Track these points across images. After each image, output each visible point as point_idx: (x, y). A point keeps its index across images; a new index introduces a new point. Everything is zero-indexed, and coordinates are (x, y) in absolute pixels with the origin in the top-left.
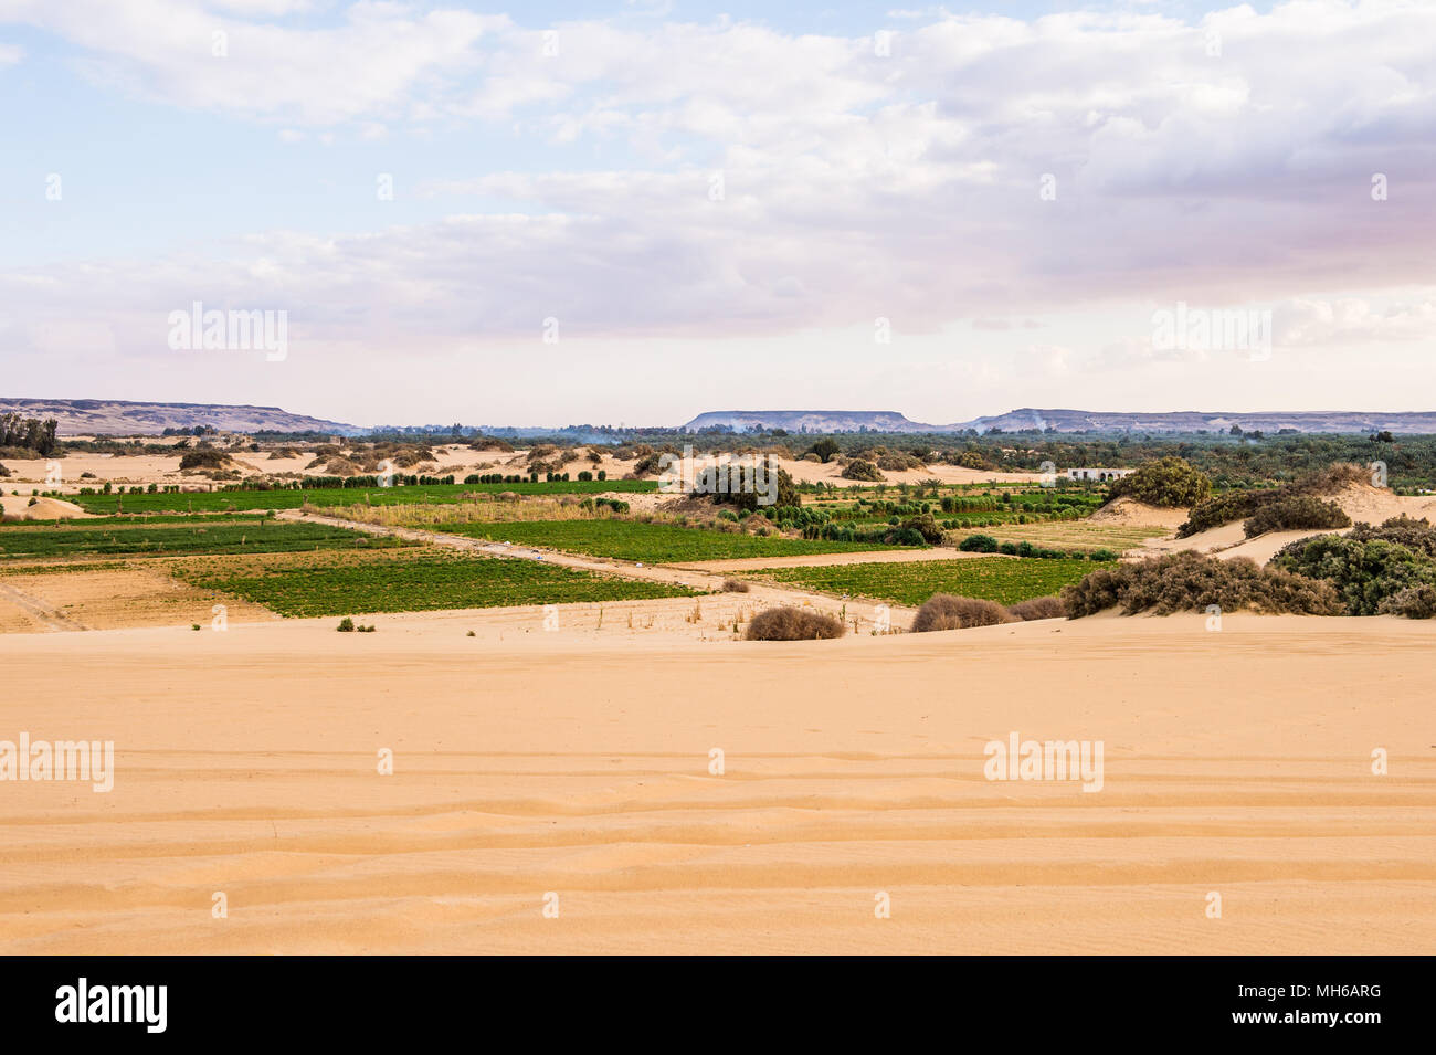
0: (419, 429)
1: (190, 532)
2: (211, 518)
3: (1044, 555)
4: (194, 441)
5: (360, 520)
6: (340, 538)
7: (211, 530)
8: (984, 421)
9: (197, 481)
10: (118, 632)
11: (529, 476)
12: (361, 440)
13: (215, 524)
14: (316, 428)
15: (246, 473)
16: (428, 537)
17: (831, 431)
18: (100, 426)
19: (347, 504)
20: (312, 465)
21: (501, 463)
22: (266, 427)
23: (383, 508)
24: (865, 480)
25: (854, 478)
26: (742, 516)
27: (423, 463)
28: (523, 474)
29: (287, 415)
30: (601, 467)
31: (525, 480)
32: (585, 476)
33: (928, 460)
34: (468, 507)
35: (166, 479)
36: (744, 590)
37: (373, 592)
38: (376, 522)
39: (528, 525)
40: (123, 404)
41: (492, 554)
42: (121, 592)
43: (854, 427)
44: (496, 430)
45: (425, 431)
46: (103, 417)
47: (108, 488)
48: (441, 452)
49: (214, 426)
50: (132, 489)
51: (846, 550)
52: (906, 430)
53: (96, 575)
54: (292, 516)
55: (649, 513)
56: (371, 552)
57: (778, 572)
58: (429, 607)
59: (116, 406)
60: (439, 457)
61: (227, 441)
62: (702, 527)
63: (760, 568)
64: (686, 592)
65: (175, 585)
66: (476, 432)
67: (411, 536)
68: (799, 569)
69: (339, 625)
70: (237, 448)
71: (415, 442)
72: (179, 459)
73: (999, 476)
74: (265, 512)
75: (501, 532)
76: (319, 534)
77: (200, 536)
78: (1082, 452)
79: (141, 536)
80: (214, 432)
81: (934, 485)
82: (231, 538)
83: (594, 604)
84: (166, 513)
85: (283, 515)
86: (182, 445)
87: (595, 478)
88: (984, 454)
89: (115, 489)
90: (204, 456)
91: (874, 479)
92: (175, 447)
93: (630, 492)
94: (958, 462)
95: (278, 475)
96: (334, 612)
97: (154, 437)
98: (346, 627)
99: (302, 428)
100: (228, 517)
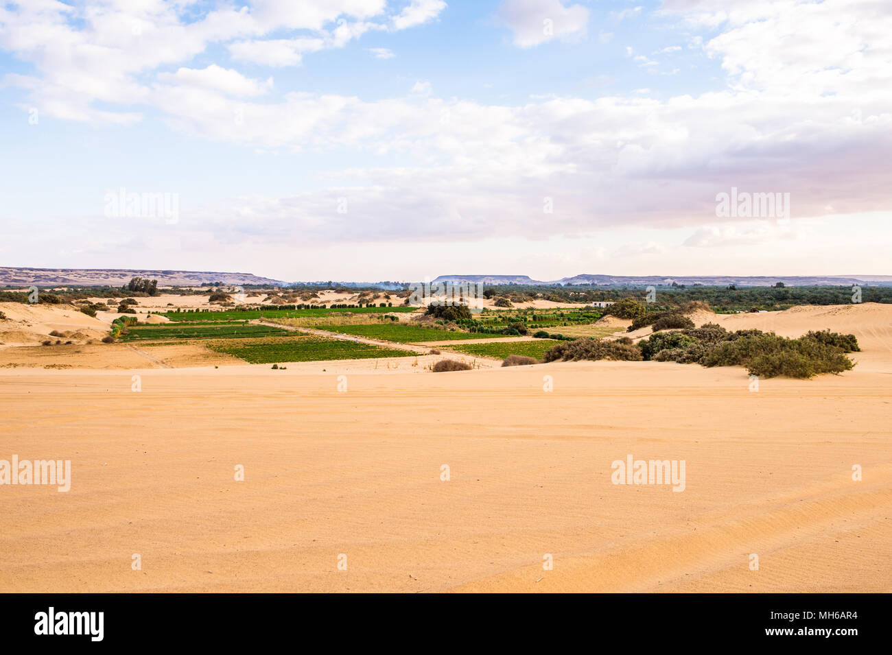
0: (313, 283)
1: (213, 329)
2: (222, 323)
3: (568, 339)
4: (215, 289)
5: (284, 324)
6: (275, 332)
7: (222, 328)
8: (565, 280)
9: (216, 307)
10: (186, 369)
11: (358, 305)
12: (287, 289)
13: (224, 326)
14: (268, 283)
15: (237, 303)
16: (312, 332)
17: (497, 284)
18: (174, 282)
19: (279, 317)
20: (265, 300)
21: (347, 299)
22: (246, 282)
23: (294, 319)
24: (504, 307)
25: (500, 306)
26: (446, 323)
27: (313, 299)
28: (356, 304)
29: (255, 277)
30: (390, 301)
31: (357, 307)
32: (383, 305)
33: (536, 298)
34: (331, 319)
35: (203, 306)
36: (438, 353)
37: (287, 354)
38: (291, 325)
39: (355, 326)
40: (184, 272)
41: (338, 339)
42: (187, 354)
43: (507, 282)
44: (348, 284)
45: (315, 284)
46: (176, 278)
47: (179, 310)
48: (321, 294)
49: (224, 282)
50: (189, 311)
51: (486, 337)
52: (530, 284)
53: (175, 347)
54: (256, 322)
55: (407, 321)
56: (288, 338)
57: (455, 346)
58: (309, 360)
59: (181, 273)
60: (321, 296)
61: (229, 289)
62: (428, 327)
63: (448, 345)
64: (414, 354)
65: (208, 351)
66: (338, 285)
67: (305, 331)
68: (464, 345)
69: (272, 366)
70: (233, 292)
71: (311, 289)
72: (209, 297)
73: (562, 305)
74: (244, 321)
75: (342, 329)
76: (267, 330)
77: (217, 331)
78: (602, 294)
79: (194, 330)
80: (223, 285)
81: (532, 309)
82: (230, 332)
83: (376, 359)
84: (203, 321)
85: (252, 322)
86: (210, 291)
87: (387, 306)
88: (560, 295)
89: (182, 311)
90: (219, 296)
91: (509, 307)
92: (207, 292)
93: (401, 312)
94: (548, 299)
95: (251, 304)
96: (271, 362)
97: (198, 287)
98: (275, 367)
99: (262, 283)
100: (229, 323)
